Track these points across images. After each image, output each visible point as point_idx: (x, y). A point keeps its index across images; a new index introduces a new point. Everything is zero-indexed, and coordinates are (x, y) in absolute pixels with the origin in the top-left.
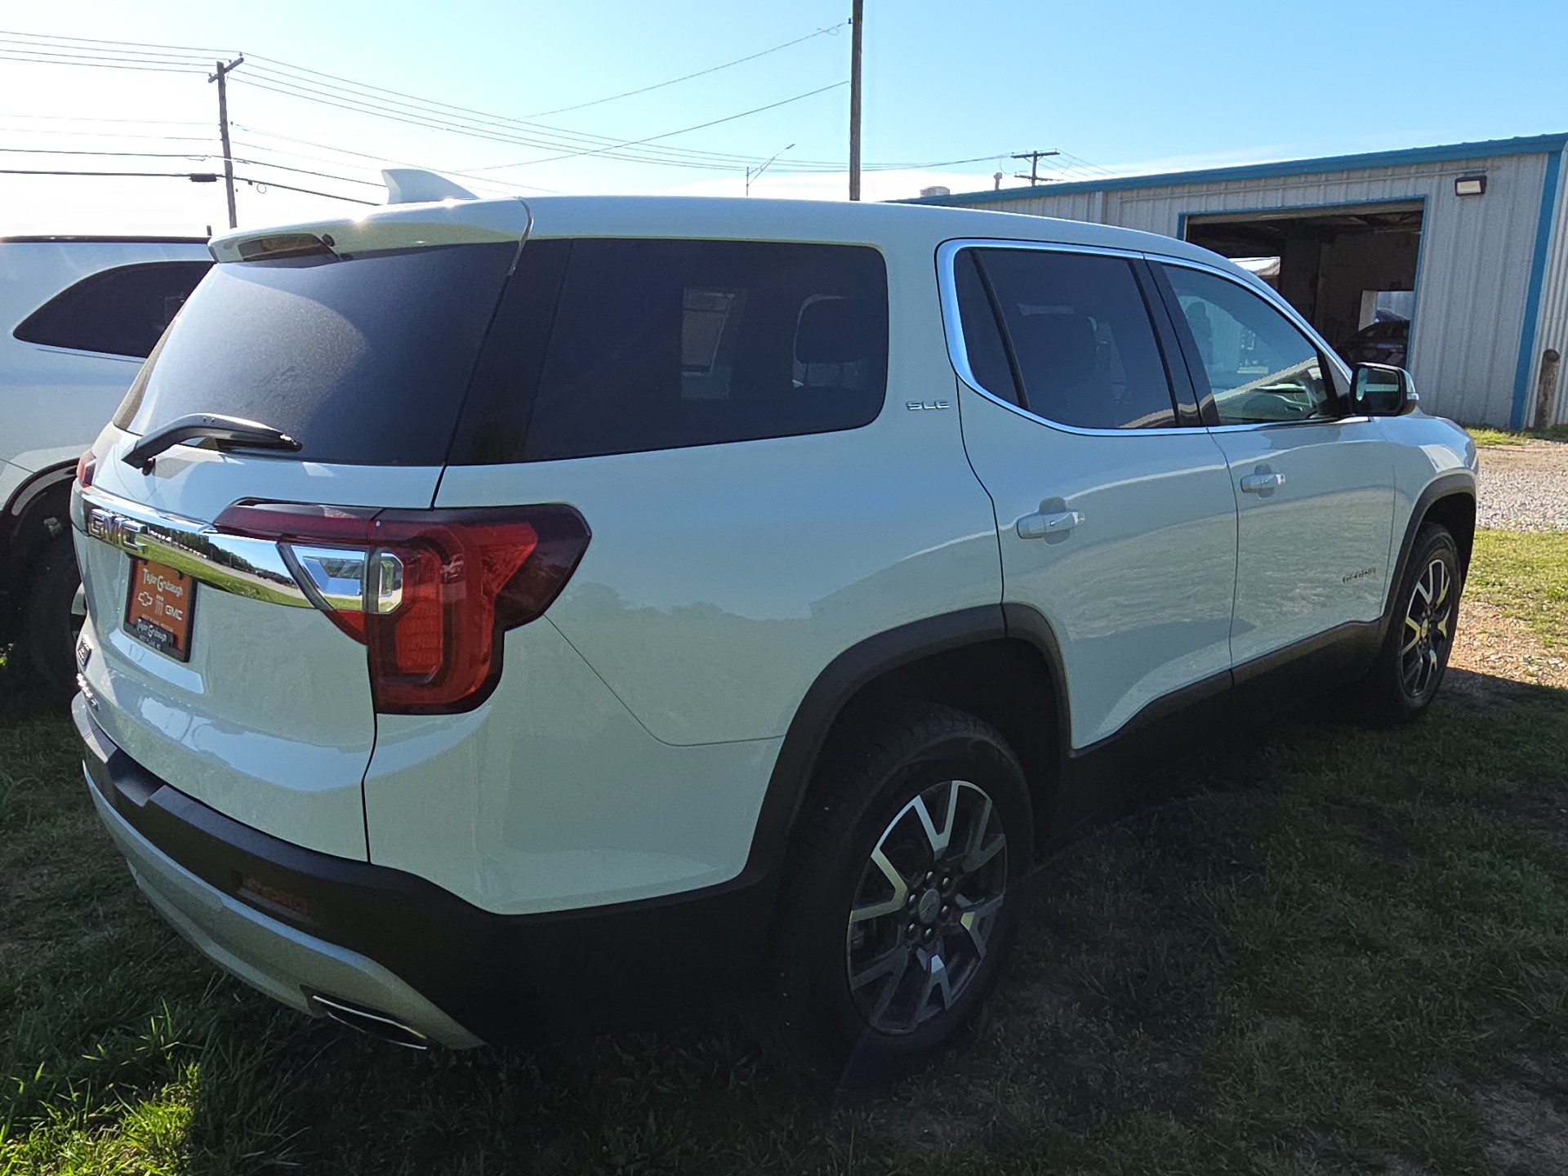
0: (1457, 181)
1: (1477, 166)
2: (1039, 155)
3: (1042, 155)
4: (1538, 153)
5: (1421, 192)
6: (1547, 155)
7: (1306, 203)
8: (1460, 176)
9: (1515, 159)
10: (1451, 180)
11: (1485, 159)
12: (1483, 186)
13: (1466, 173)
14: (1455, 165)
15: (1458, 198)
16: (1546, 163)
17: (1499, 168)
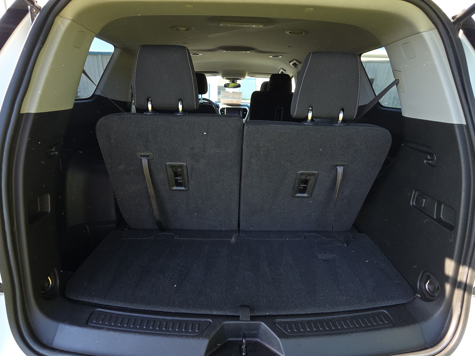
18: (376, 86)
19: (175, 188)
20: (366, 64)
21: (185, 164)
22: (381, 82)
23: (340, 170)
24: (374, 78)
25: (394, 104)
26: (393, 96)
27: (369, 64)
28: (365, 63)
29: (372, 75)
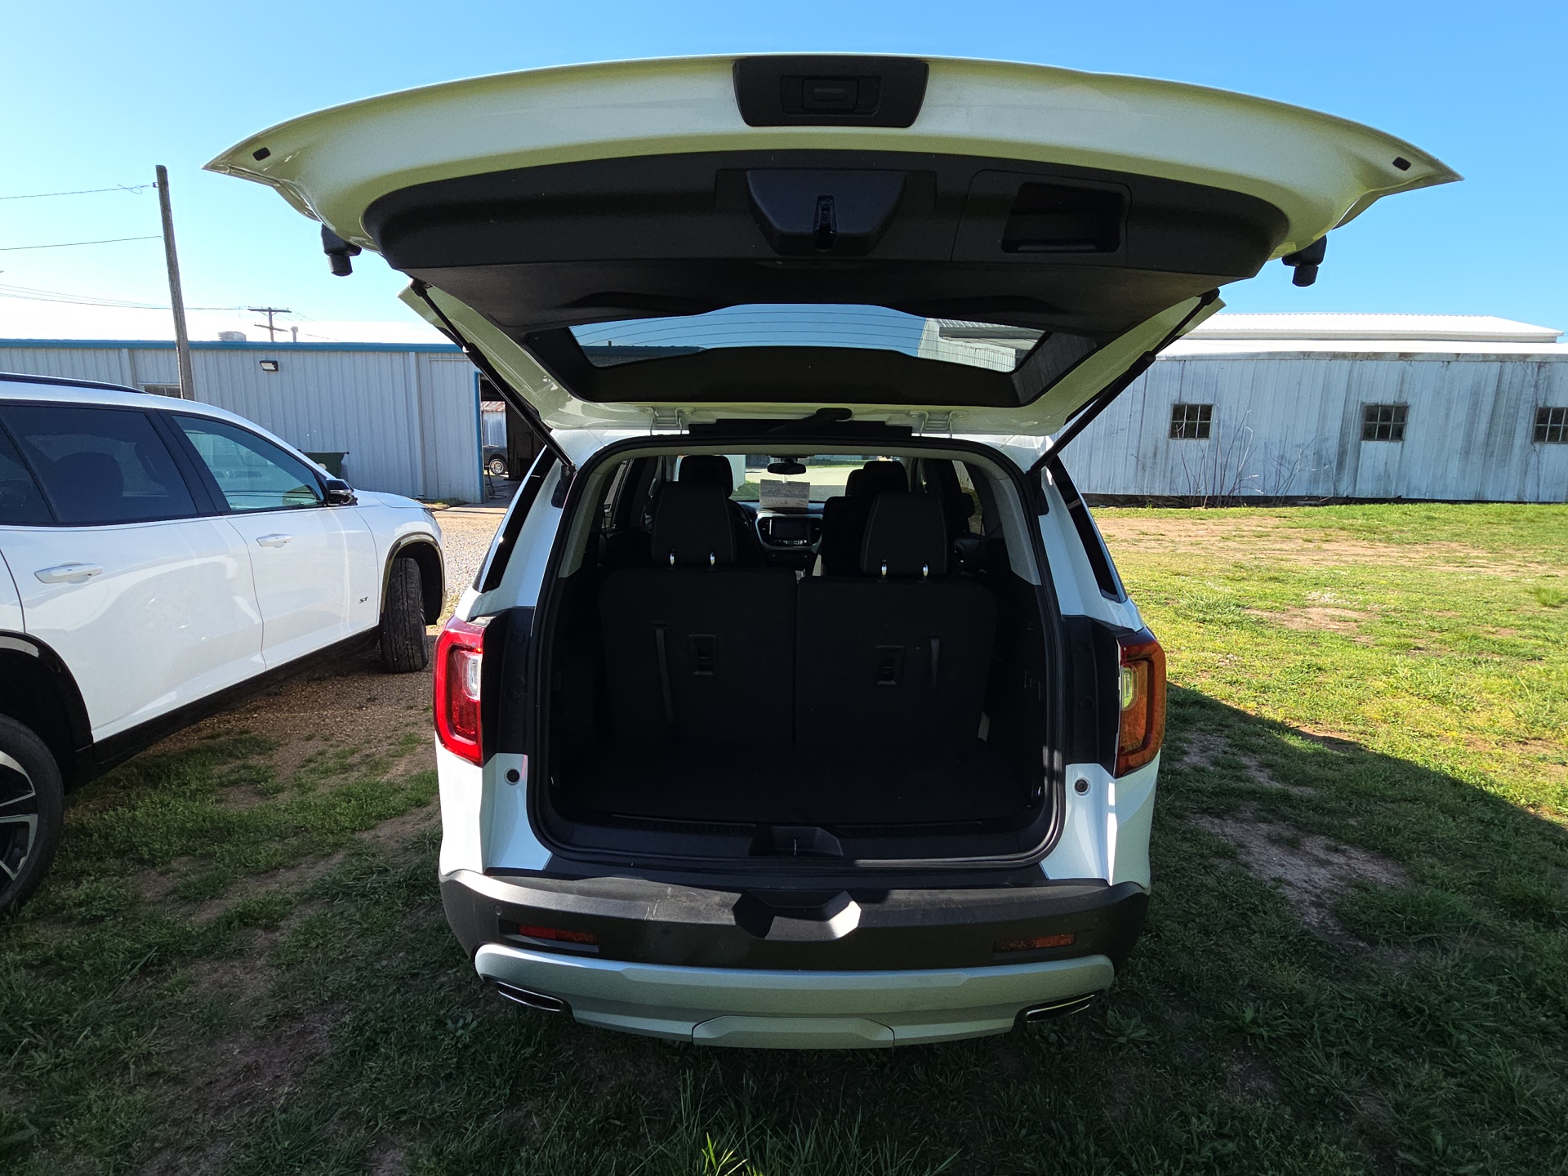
2: (274, 311)
3: (277, 311)
18: (1221, 427)
19: (697, 673)
20: (1184, 364)
21: (714, 636)
22: (1234, 414)
23: (935, 644)
24: (1212, 402)
26: (1276, 453)
27: (1193, 363)
28: (1180, 361)
29: (1204, 394)
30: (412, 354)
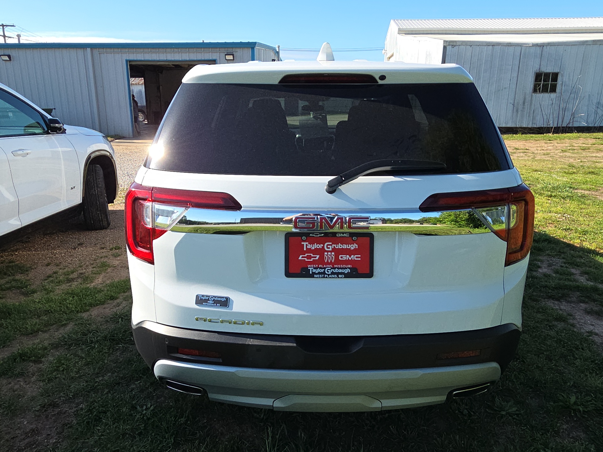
0: (226, 55)
1: (230, 50)
2: (5, 26)
3: (7, 26)
4: (247, 48)
5: (214, 58)
6: (251, 49)
7: (175, 59)
8: (226, 53)
9: (241, 49)
10: (224, 55)
11: (233, 48)
12: (233, 57)
13: (227, 52)
14: (223, 49)
15: (226, 61)
16: (251, 51)
17: (237, 51)
18: (563, 86)
20: (543, 48)
22: (571, 78)
24: (559, 71)
25: (598, 115)
26: (595, 101)
27: (548, 47)
28: (540, 46)
29: (554, 66)
30: (89, 50)
